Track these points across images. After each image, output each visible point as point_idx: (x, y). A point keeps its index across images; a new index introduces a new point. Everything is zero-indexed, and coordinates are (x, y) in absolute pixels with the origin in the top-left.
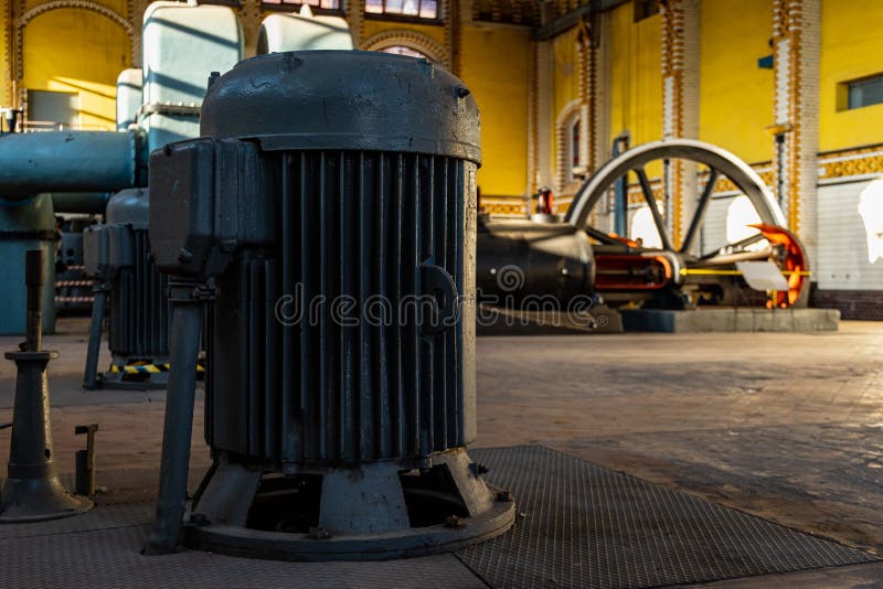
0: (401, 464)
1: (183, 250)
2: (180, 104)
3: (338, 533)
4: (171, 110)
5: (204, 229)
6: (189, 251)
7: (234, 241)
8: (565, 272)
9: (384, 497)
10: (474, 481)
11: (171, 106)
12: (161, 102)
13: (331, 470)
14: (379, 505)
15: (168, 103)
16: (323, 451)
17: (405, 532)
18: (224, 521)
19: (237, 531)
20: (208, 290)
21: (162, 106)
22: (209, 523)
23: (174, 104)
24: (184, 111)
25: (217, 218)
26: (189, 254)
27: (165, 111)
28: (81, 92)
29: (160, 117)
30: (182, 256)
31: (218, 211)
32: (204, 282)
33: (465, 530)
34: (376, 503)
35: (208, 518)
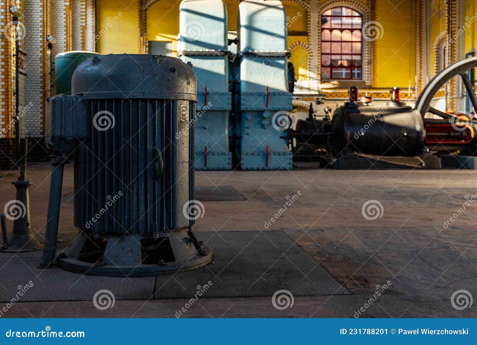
0: (143, 236)
1: (50, 142)
2: (195, 50)
3: (109, 264)
4: (190, 54)
5: (58, 134)
6: (52, 143)
7: (72, 138)
8: (405, 134)
9: (132, 250)
10: (185, 245)
11: (191, 51)
12: (186, 50)
13: (112, 237)
14: (129, 254)
15: (189, 50)
16: (106, 228)
17: (139, 265)
18: (72, 256)
19: (74, 261)
20: (62, 158)
21: (186, 51)
22: (66, 257)
23: (192, 50)
24: (197, 54)
25: (63, 129)
26: (53, 144)
27: (187, 54)
28: (174, 41)
29: (185, 57)
30: (49, 144)
31: (63, 126)
32: (61, 155)
33: (166, 267)
34: (128, 252)
35: (67, 255)
